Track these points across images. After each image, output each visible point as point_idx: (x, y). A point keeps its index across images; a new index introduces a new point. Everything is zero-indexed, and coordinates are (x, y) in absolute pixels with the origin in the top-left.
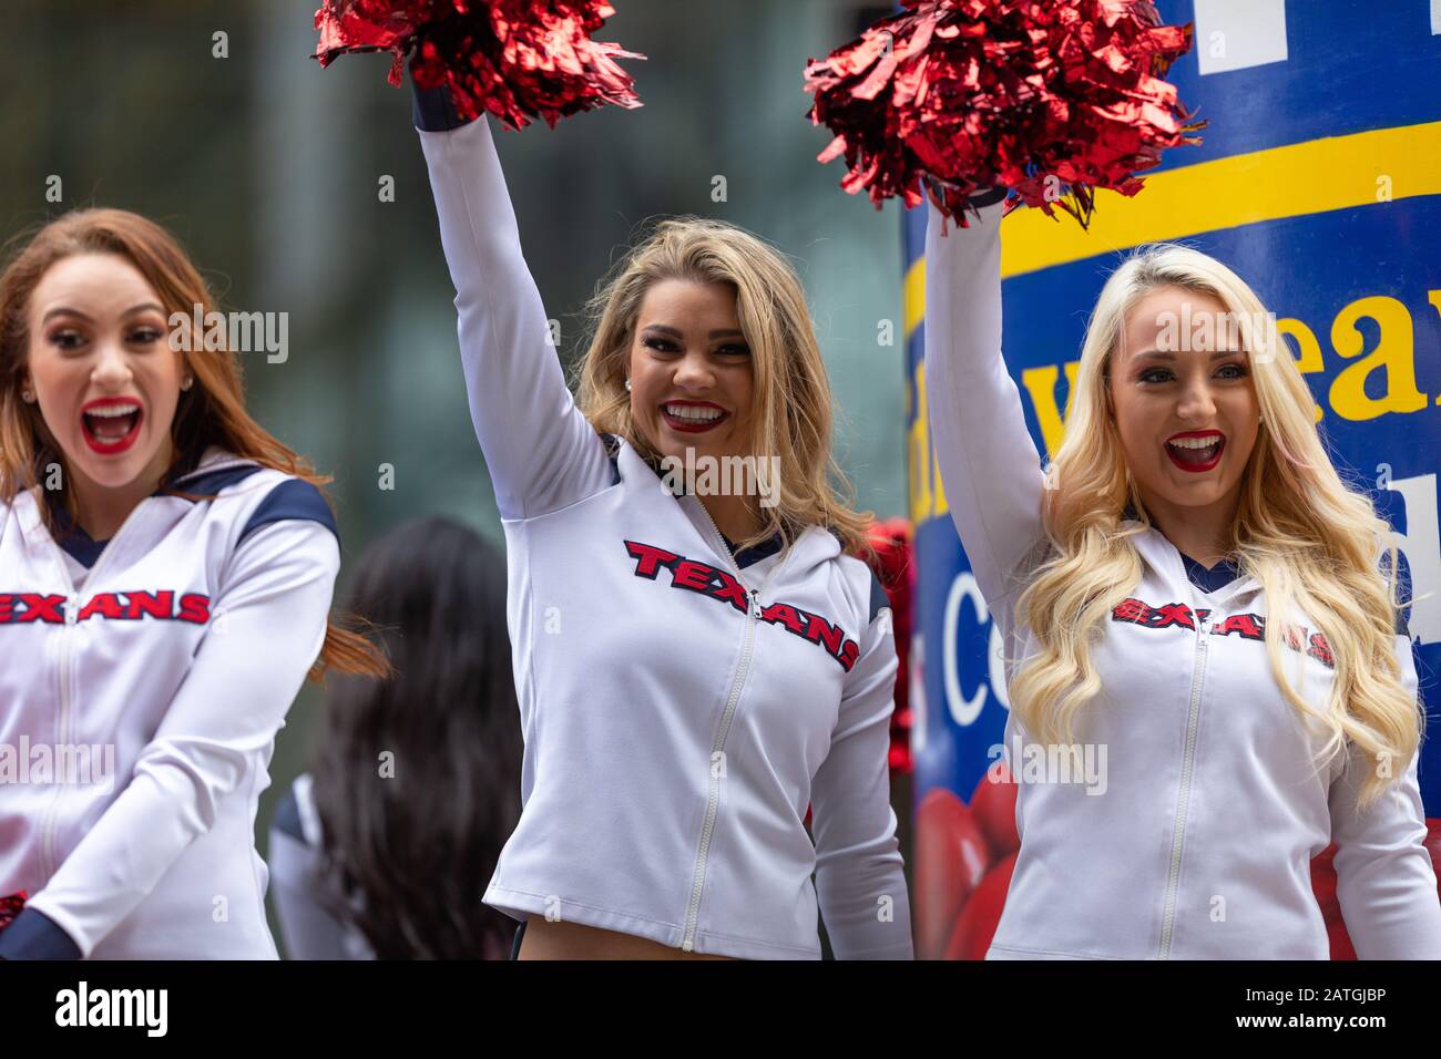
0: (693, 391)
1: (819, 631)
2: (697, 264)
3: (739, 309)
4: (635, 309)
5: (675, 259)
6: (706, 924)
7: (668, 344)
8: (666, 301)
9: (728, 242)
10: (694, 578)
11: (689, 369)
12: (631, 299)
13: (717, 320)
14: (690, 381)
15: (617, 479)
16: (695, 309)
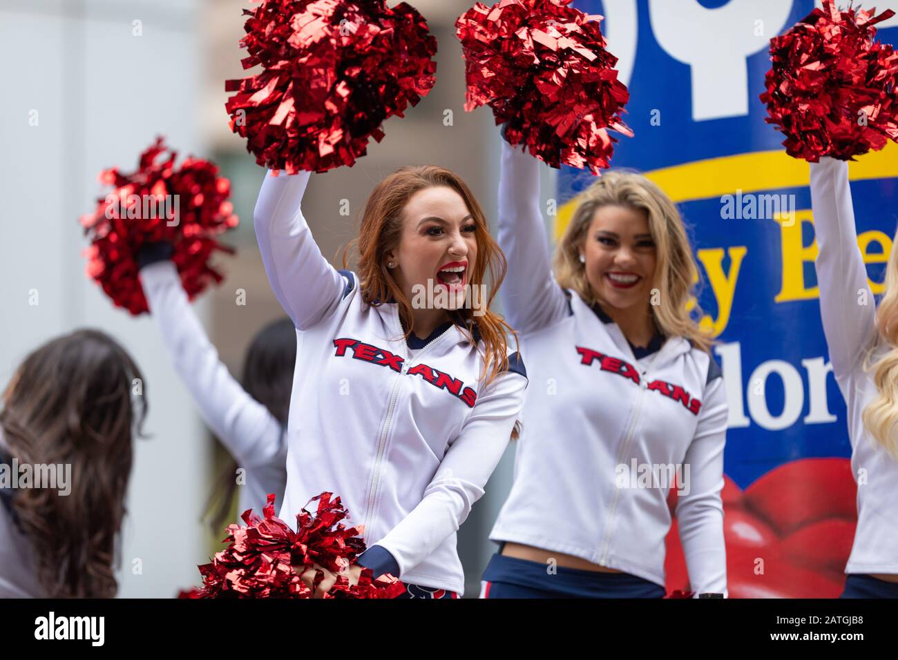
0: (625, 267)
1: (679, 394)
2: (625, 198)
3: (650, 222)
4: (589, 220)
5: (613, 194)
6: (612, 552)
7: (610, 241)
8: (609, 217)
9: (642, 186)
10: (613, 366)
11: (623, 255)
12: (587, 214)
13: (638, 229)
14: (625, 262)
15: (571, 313)
16: (626, 223)
